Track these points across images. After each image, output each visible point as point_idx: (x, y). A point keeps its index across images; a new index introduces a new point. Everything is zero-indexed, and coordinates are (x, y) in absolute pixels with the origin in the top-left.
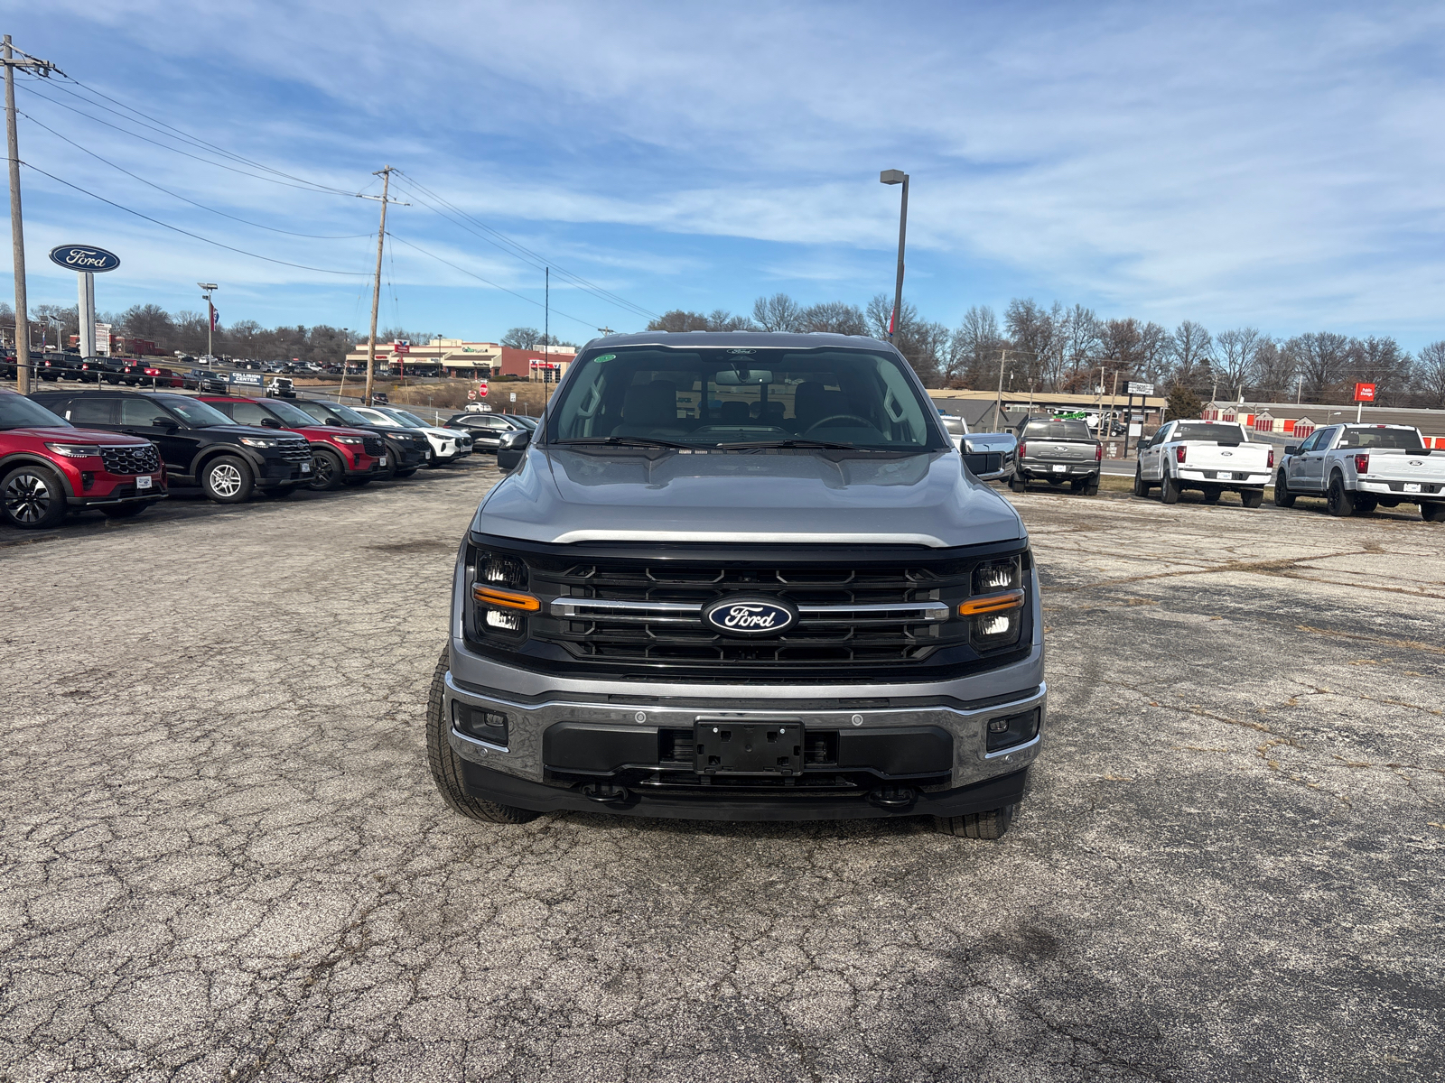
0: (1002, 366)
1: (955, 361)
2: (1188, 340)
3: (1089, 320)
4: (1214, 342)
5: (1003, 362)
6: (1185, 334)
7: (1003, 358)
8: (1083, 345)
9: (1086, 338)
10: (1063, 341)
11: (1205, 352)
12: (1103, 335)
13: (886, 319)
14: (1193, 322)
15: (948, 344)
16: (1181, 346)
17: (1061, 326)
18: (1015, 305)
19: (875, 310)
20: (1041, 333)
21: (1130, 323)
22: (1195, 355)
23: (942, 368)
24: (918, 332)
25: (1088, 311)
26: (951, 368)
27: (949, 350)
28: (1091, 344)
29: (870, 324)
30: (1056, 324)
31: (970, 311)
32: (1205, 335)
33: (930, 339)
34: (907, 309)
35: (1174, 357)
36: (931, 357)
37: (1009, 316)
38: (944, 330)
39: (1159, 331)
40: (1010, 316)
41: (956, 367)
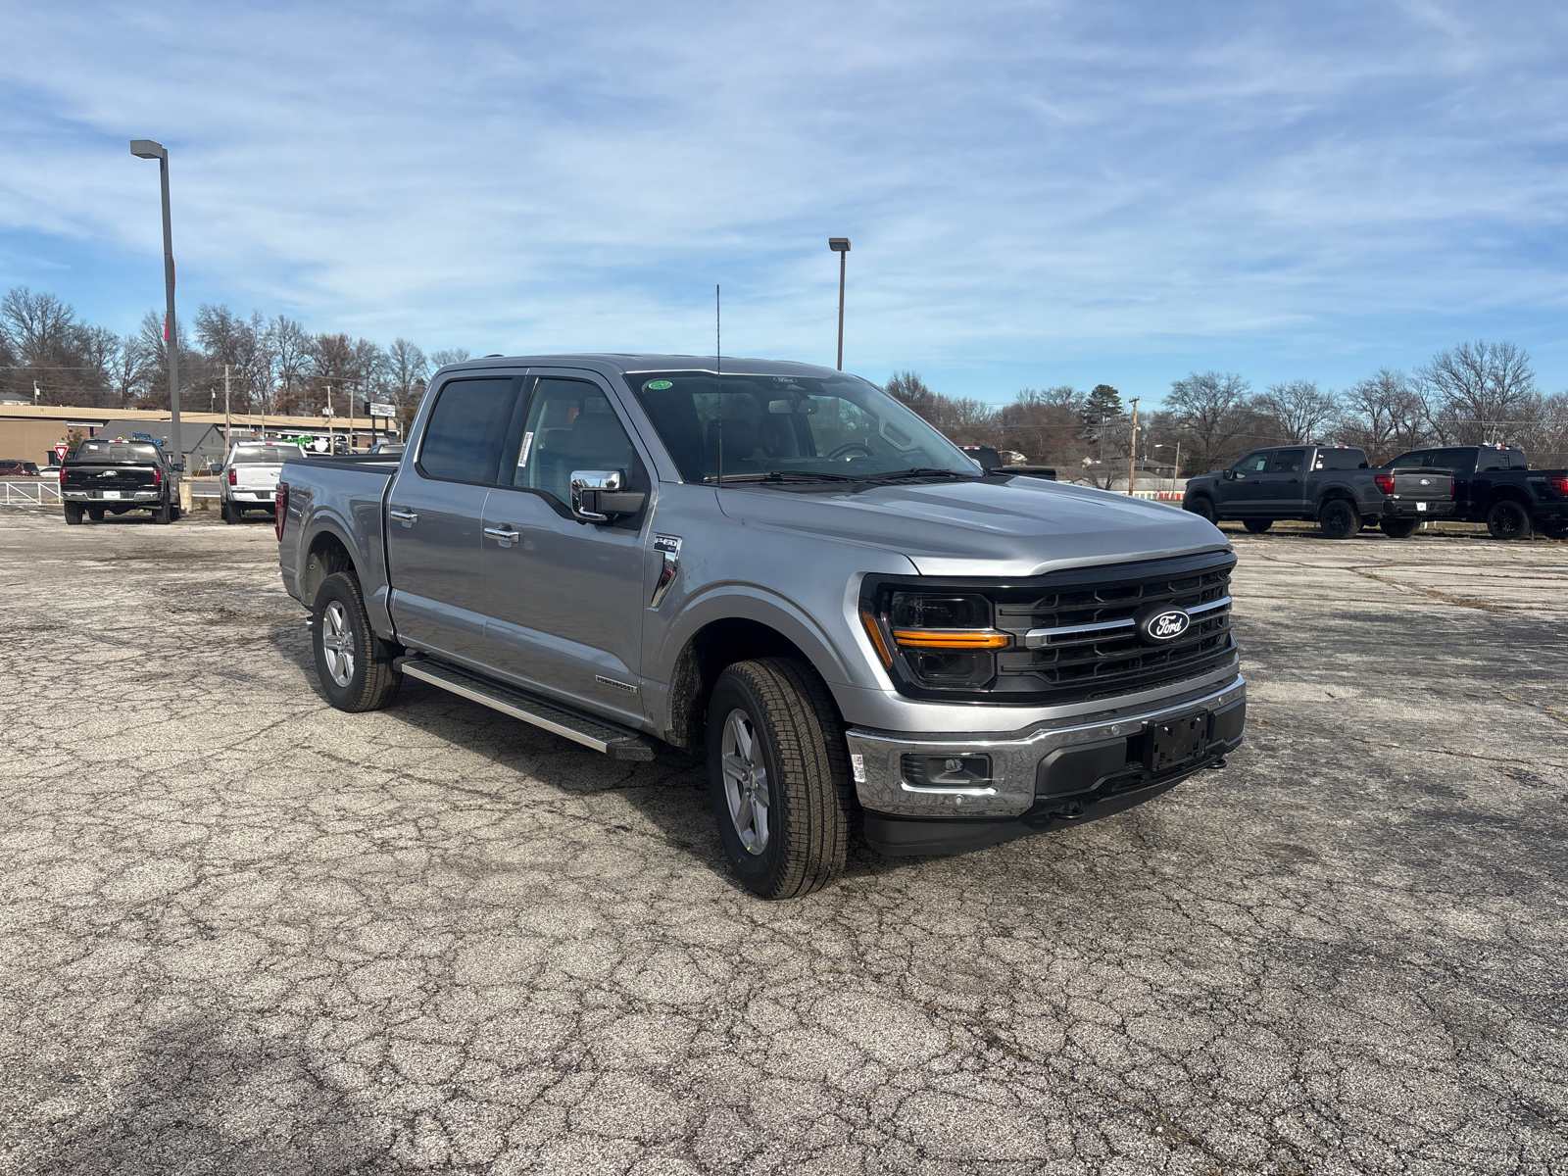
0: (227, 384)
1: (131, 375)
2: (403, 359)
3: (296, 333)
4: (429, 362)
5: (227, 379)
6: (399, 352)
7: (227, 374)
8: (293, 362)
9: (295, 353)
10: (268, 357)
11: (421, 373)
12: (313, 351)
13: (31, 319)
14: (405, 340)
15: (120, 354)
16: (397, 366)
17: (265, 339)
18: (204, 310)
19: (13, 307)
20: (241, 346)
21: (342, 339)
22: (412, 375)
23: (117, 384)
24: (76, 338)
25: (294, 323)
26: (127, 384)
27: (121, 361)
28: (301, 361)
29: (9, 324)
30: (259, 337)
31: (149, 315)
32: (419, 355)
33: (94, 348)
34: (60, 309)
35: (391, 377)
36: (98, 370)
37: (199, 324)
38: (112, 336)
39: (372, 348)
40: (201, 324)
41: (134, 382)
